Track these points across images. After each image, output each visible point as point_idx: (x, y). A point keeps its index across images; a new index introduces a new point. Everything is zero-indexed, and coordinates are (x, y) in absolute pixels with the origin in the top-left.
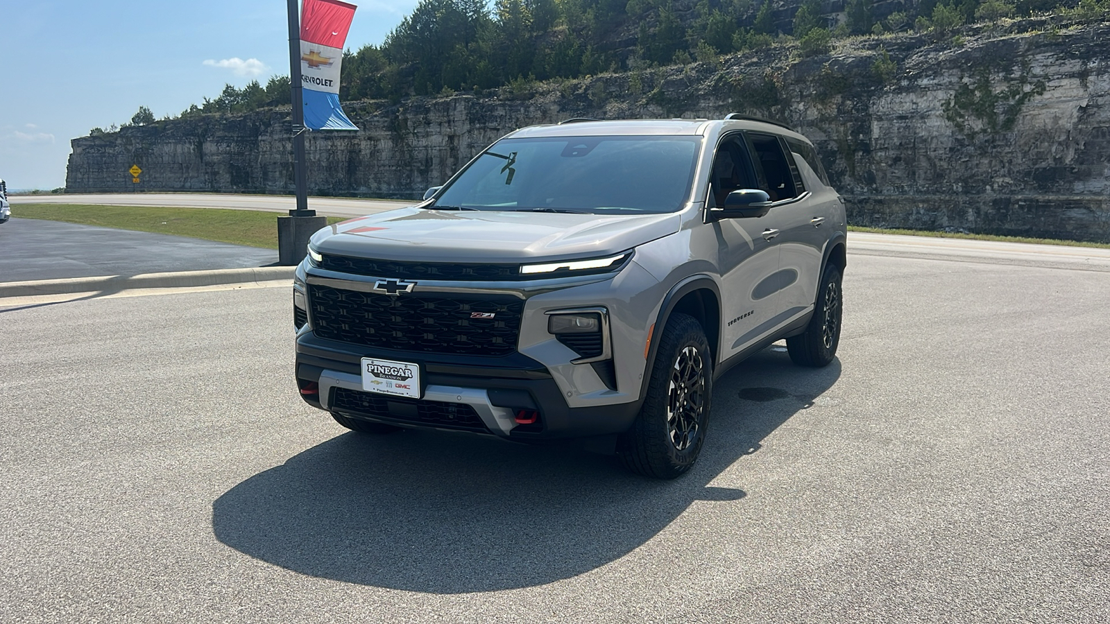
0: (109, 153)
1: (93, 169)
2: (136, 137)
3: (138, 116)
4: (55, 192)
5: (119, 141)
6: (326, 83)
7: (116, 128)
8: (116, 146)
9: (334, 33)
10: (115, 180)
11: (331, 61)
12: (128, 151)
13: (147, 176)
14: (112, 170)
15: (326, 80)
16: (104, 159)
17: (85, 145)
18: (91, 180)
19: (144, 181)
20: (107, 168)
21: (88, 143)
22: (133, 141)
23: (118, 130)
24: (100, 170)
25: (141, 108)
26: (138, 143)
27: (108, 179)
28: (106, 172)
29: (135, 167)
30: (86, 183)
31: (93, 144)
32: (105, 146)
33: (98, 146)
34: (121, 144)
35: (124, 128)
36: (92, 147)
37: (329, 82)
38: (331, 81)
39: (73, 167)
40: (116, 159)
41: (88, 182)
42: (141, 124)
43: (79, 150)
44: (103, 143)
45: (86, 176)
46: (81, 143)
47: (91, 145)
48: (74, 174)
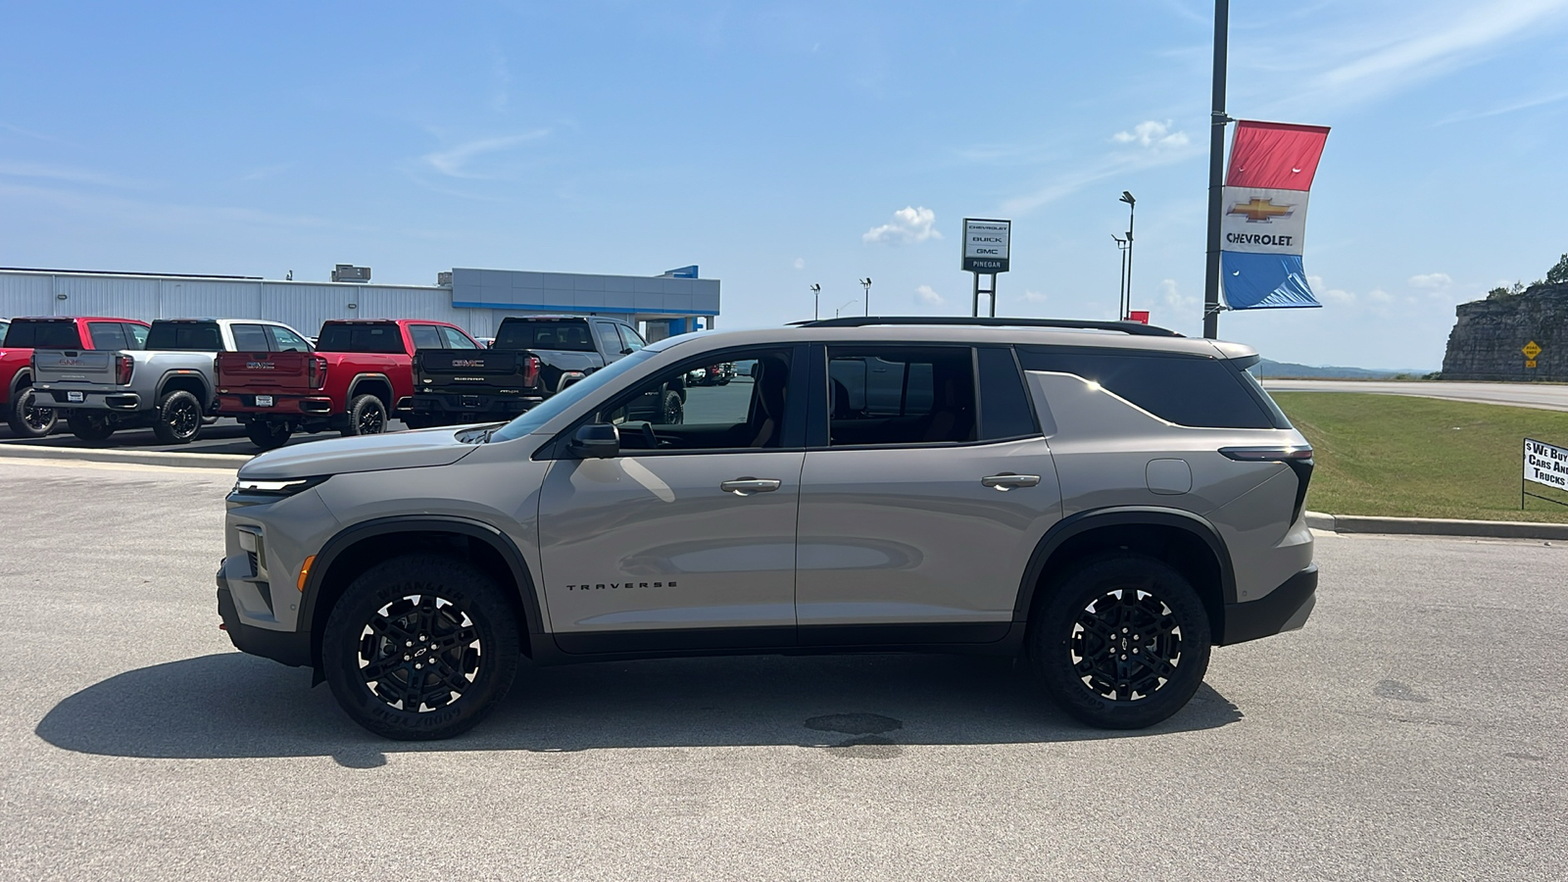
0: (1506, 324)
1: (1480, 346)
2: (1546, 300)
3: (1557, 269)
4: (1427, 378)
5: (1523, 307)
6: (1280, 240)
7: (1522, 287)
8: (1517, 313)
9: (1294, 170)
10: (1510, 362)
11: (1290, 209)
12: (1533, 320)
13: (1557, 357)
14: (1507, 348)
15: (1281, 237)
16: (1498, 332)
17: (1475, 313)
18: (1476, 362)
19: (1550, 365)
20: (1500, 346)
21: (1479, 310)
22: (1543, 306)
23: (1524, 290)
24: (1490, 348)
25: (1563, 256)
26: (1550, 309)
27: (1500, 361)
28: (1498, 351)
29: (1532, 344)
30: (1469, 366)
31: (1486, 311)
32: (1502, 314)
33: (1492, 313)
34: (1524, 311)
35: (1535, 288)
36: (1483, 315)
37: (1286, 240)
38: (1289, 238)
39: (1455, 343)
40: (1514, 332)
41: (1472, 364)
42: (1561, 281)
43: (1466, 319)
44: (1500, 309)
45: (1470, 356)
46: (1468, 310)
47: (1482, 313)
48: (1455, 352)
